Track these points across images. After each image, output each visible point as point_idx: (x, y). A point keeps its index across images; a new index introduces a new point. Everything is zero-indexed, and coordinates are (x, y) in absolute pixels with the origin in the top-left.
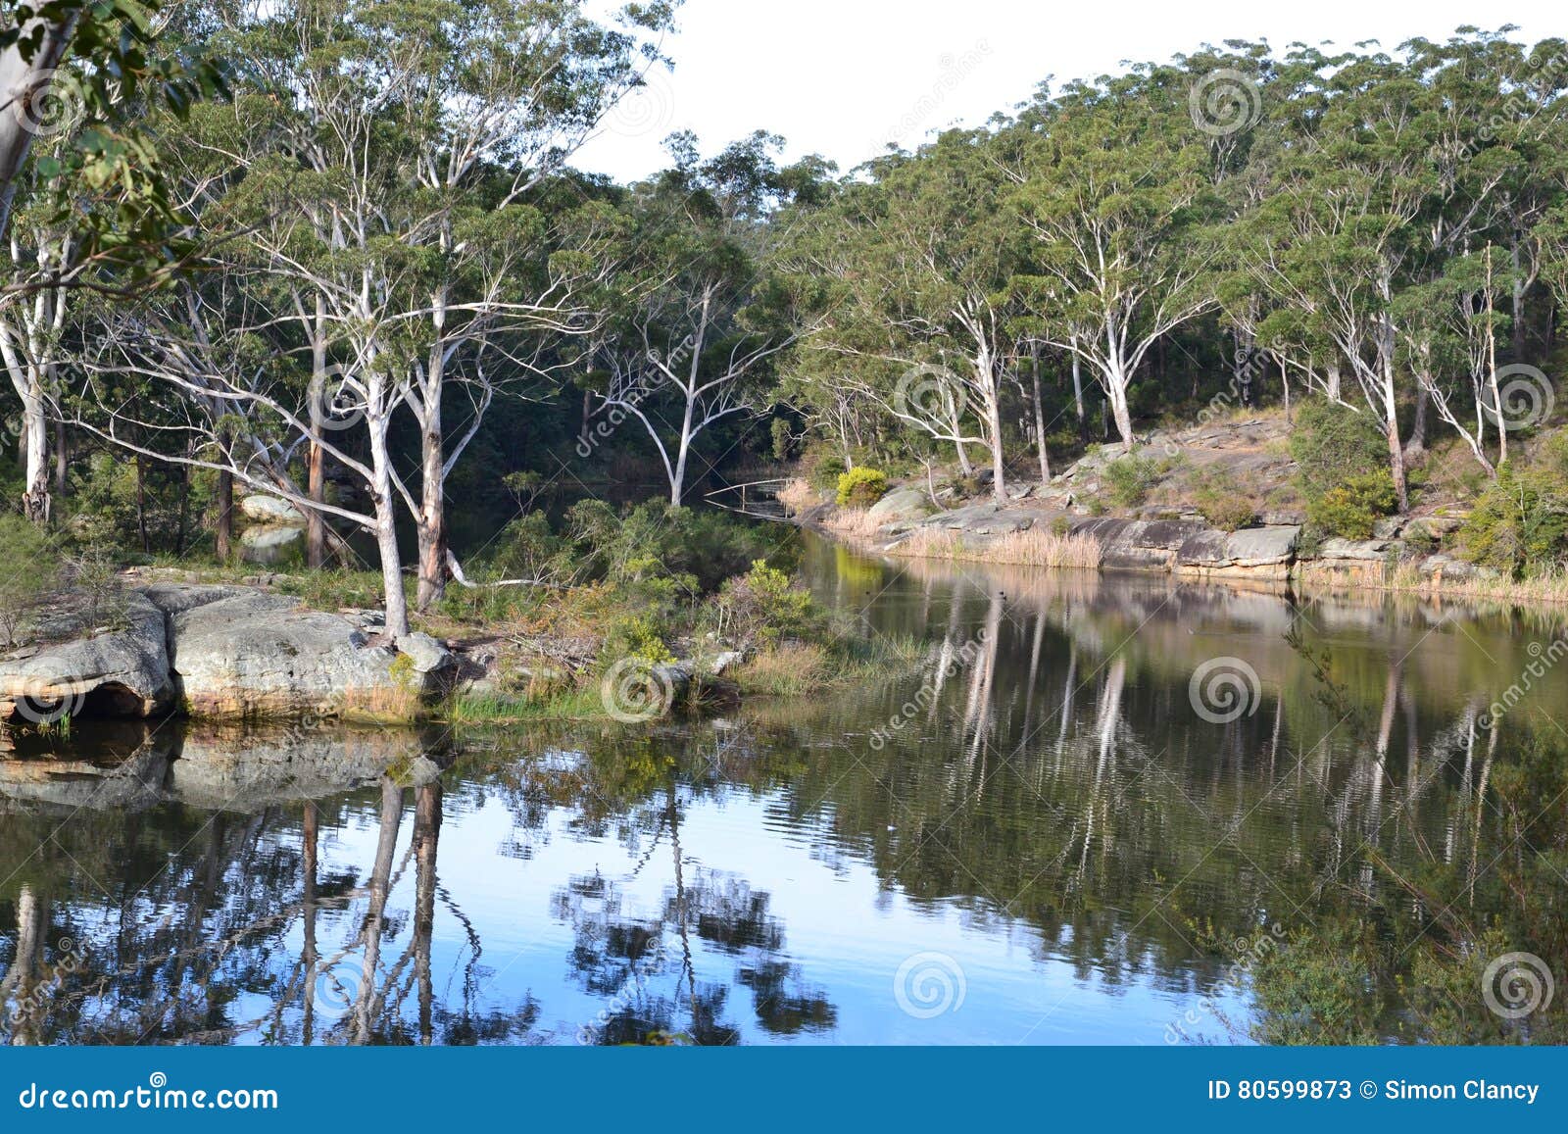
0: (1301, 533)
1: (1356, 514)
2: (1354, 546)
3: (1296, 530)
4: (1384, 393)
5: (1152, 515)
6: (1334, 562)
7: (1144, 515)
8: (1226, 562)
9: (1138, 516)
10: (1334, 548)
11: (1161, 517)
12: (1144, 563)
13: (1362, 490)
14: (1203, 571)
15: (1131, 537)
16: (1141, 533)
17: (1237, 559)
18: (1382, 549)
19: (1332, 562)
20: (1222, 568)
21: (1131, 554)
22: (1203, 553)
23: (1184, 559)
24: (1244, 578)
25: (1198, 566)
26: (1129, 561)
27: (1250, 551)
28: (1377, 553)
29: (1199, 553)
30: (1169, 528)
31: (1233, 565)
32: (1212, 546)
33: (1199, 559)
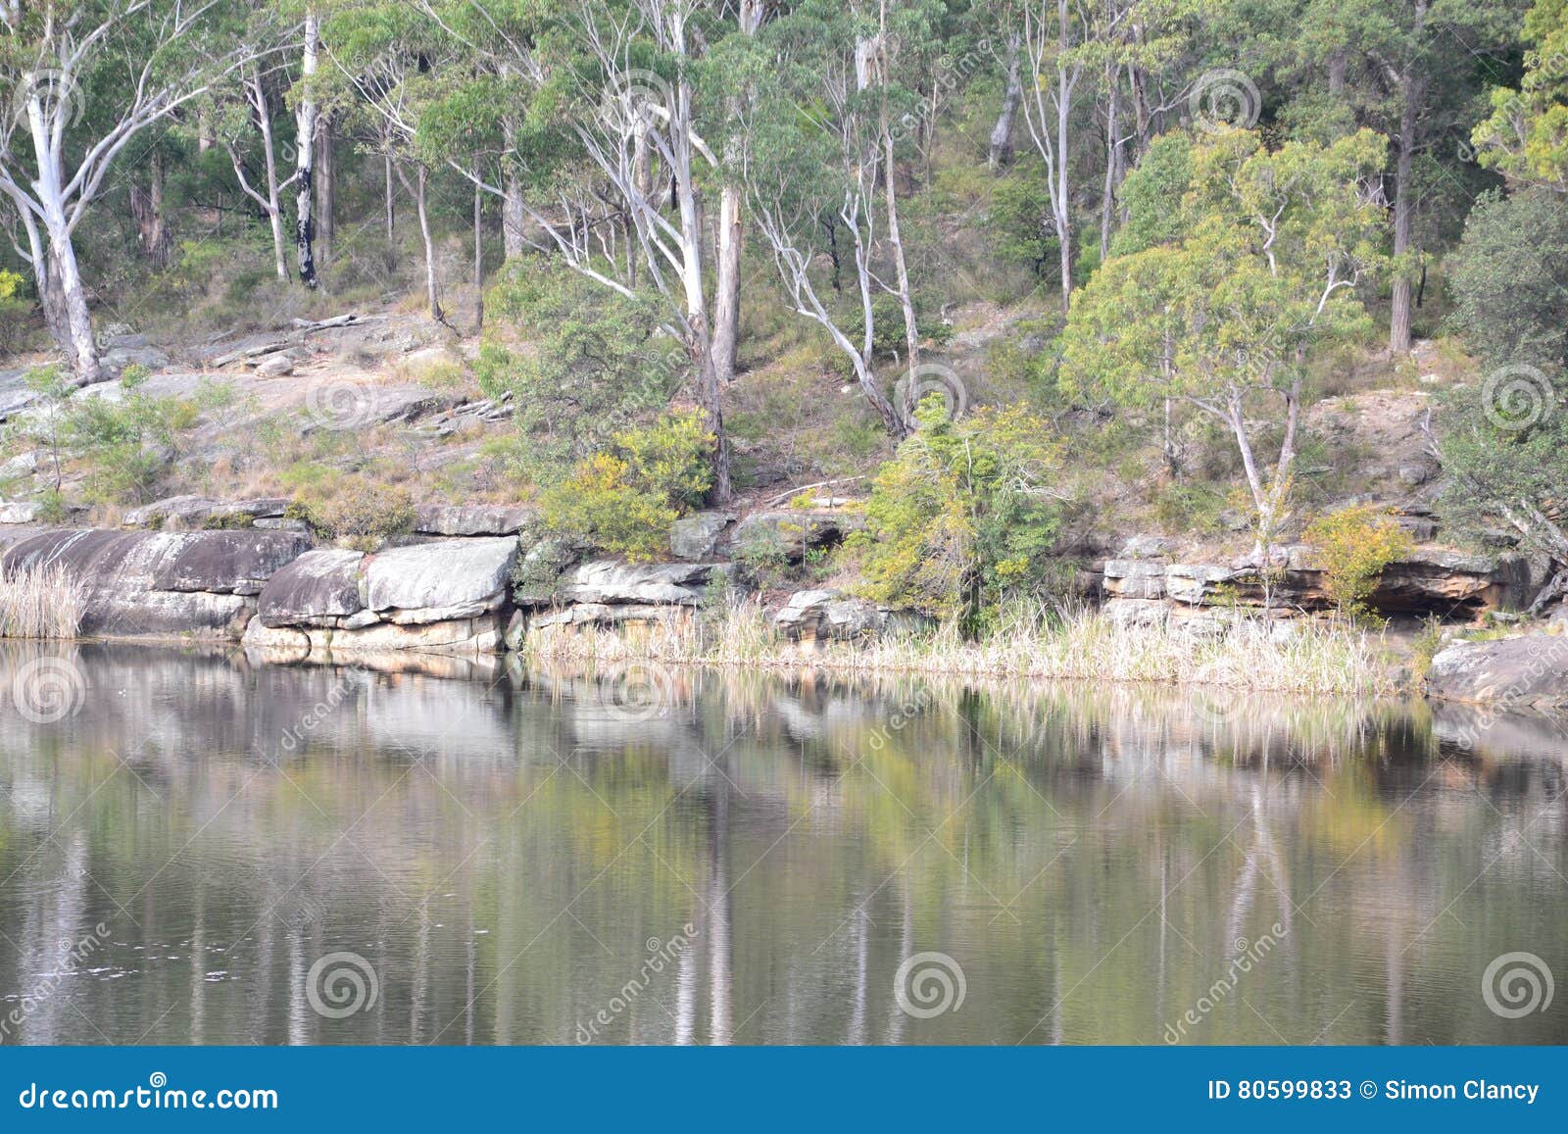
0: (520, 551)
1: (645, 510)
2: (636, 577)
3: (510, 543)
4: (680, 258)
5: (190, 521)
6: (596, 611)
7: (171, 521)
8: (367, 617)
9: (157, 524)
10: (593, 580)
11: (212, 524)
12: (180, 624)
13: (651, 458)
14: (318, 637)
15: (146, 569)
16: (169, 556)
17: (392, 609)
18: (695, 581)
19: (585, 612)
20: (358, 629)
21: (150, 605)
22: (319, 599)
23: (274, 612)
24: (406, 649)
25: (308, 626)
26: (146, 621)
27: (419, 593)
28: (685, 592)
29: (308, 599)
30: (232, 548)
31: (383, 623)
32: (337, 583)
33: (310, 611)
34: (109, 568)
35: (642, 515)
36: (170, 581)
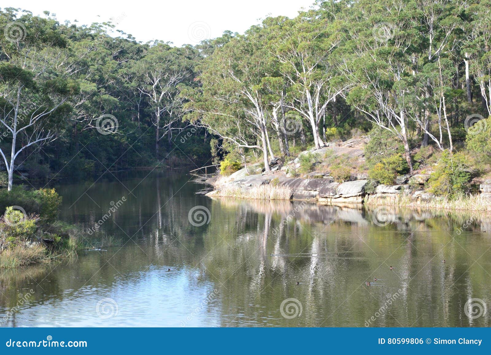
0: (367, 183)
2: (388, 188)
3: (366, 181)
4: (400, 122)
5: (312, 177)
7: (309, 176)
8: (337, 196)
9: (307, 177)
10: (380, 189)
11: (315, 177)
12: (307, 197)
13: (389, 164)
14: (329, 200)
15: (303, 186)
16: (306, 184)
17: (341, 194)
18: (399, 189)
19: (379, 195)
20: (336, 198)
21: (303, 193)
22: (328, 192)
23: (321, 195)
24: (344, 202)
25: (327, 198)
26: (301, 196)
27: (346, 191)
28: (397, 191)
29: (327, 192)
30: (317, 182)
31: (340, 197)
32: (332, 189)
33: (327, 195)
34: (297, 186)
35: (386, 175)
36: (306, 189)
